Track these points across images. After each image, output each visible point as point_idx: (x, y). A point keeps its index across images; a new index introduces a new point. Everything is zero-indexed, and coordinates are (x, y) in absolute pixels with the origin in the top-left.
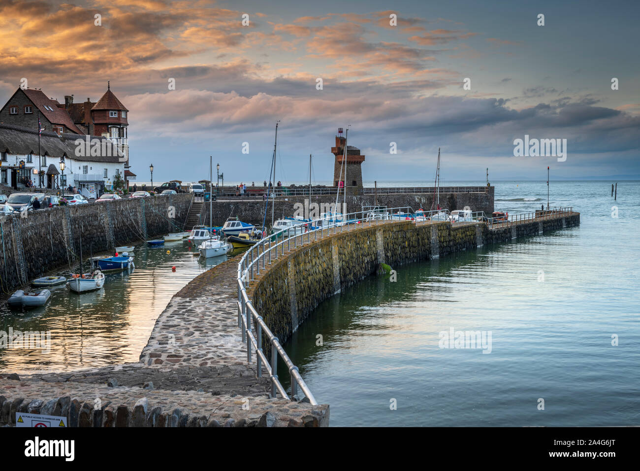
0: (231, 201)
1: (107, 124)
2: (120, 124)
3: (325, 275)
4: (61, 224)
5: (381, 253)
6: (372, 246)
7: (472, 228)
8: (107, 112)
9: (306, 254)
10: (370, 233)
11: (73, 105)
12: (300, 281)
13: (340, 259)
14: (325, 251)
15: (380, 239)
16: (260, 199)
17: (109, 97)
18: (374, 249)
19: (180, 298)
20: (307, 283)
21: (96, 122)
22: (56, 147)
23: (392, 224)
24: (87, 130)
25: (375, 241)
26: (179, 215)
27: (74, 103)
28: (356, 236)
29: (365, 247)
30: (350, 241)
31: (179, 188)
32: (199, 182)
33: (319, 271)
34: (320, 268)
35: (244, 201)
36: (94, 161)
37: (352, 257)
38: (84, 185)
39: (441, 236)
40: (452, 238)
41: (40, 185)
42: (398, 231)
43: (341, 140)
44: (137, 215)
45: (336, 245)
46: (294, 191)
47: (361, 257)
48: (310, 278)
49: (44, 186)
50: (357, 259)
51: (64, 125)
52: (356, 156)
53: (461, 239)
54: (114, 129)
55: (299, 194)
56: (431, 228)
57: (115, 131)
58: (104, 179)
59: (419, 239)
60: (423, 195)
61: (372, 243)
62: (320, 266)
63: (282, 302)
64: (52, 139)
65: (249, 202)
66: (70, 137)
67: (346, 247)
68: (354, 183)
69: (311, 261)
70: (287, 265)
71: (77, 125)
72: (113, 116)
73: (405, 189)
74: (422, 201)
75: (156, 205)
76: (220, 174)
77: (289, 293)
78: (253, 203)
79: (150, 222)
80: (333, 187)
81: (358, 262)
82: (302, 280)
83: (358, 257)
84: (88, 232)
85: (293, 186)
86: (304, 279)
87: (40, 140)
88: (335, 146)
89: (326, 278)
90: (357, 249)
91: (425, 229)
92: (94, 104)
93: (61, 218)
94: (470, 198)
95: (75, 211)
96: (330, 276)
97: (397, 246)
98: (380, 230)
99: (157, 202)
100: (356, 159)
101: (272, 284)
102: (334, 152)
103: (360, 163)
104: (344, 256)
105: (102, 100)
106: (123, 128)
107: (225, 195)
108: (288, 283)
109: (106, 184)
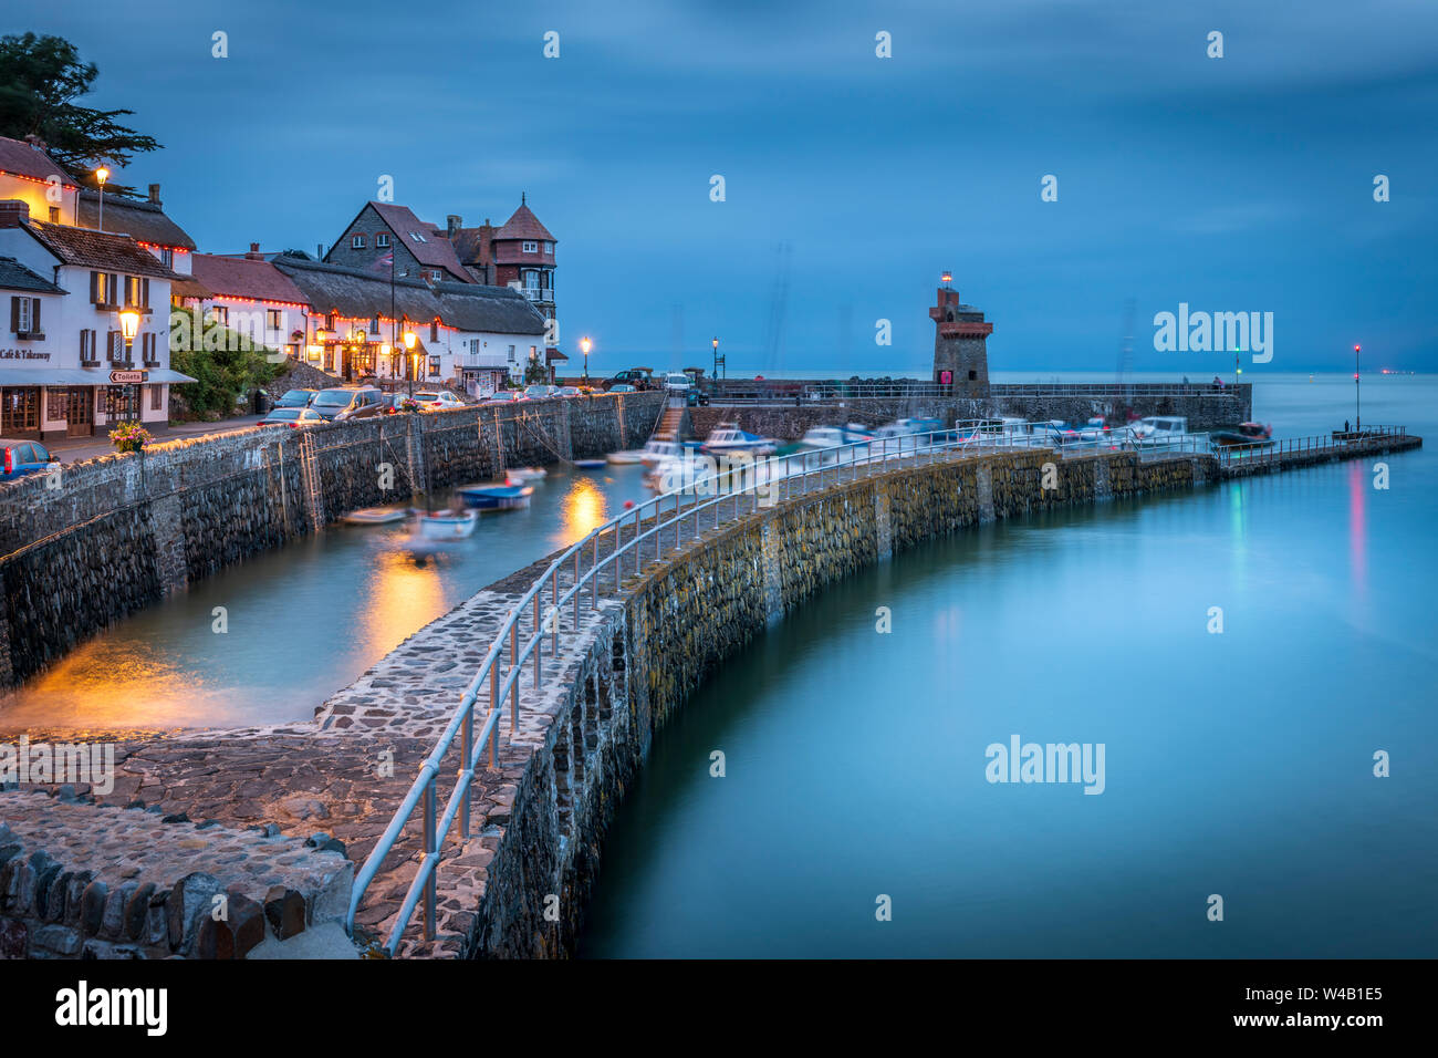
0: (737, 406)
1: (518, 266)
2: (541, 266)
3: (857, 551)
4: (404, 445)
5: (987, 510)
6: (967, 497)
7: (1184, 465)
8: (519, 244)
9: (813, 510)
10: (966, 471)
11: (461, 231)
12: (795, 562)
13: (894, 522)
14: (858, 505)
15: (985, 483)
16: (792, 402)
17: (523, 215)
18: (972, 502)
19: (492, 593)
20: (811, 567)
21: (499, 261)
22: (423, 305)
23: (1012, 455)
24: (483, 276)
25: (975, 487)
26: (638, 431)
27: (463, 227)
28: (931, 477)
29: (951, 498)
30: (918, 486)
31: (646, 381)
32: (684, 371)
33: (843, 544)
34: (845, 536)
35: (760, 406)
36: (491, 332)
37: (922, 518)
38: (472, 375)
39: (1116, 479)
40: (1141, 483)
41: (392, 374)
42: (1025, 469)
43: (948, 295)
44: (554, 430)
45: (886, 495)
46: (856, 388)
47: (942, 518)
48: (818, 557)
49: (398, 375)
50: (933, 521)
51: (444, 267)
52: (976, 325)
53: (1159, 485)
54: (532, 273)
55: (866, 394)
56: (1096, 464)
57: (532, 278)
58: (507, 365)
59: (1069, 485)
60: (1107, 400)
61: (967, 491)
62: (845, 534)
63: (742, 603)
64: (417, 292)
65: (770, 409)
66: (449, 288)
67: (907, 497)
68: (972, 375)
69: (824, 524)
70: (759, 531)
71: (467, 268)
72: (530, 251)
73: (1073, 386)
74: (1106, 410)
75: (592, 412)
76: (718, 356)
77: (761, 586)
78: (777, 410)
79: (579, 443)
80: (933, 383)
81: (935, 526)
82: (799, 562)
83: (935, 517)
84: (456, 460)
85: (854, 379)
86: (803, 559)
87: (396, 292)
88: (936, 306)
89: (858, 557)
90: (933, 502)
91: (1082, 467)
92: (496, 229)
93: (404, 433)
94: (1202, 406)
95: (431, 423)
96: (869, 553)
97: (1022, 498)
98: (985, 466)
99: (594, 408)
100: (976, 328)
101: (715, 569)
102: (935, 316)
103: (983, 337)
104: (902, 516)
105: (511, 221)
106: (547, 272)
107: (727, 395)
108: (760, 568)
109: (511, 372)
